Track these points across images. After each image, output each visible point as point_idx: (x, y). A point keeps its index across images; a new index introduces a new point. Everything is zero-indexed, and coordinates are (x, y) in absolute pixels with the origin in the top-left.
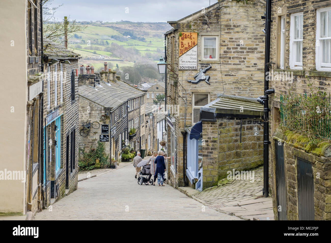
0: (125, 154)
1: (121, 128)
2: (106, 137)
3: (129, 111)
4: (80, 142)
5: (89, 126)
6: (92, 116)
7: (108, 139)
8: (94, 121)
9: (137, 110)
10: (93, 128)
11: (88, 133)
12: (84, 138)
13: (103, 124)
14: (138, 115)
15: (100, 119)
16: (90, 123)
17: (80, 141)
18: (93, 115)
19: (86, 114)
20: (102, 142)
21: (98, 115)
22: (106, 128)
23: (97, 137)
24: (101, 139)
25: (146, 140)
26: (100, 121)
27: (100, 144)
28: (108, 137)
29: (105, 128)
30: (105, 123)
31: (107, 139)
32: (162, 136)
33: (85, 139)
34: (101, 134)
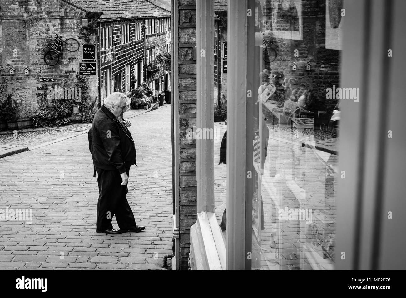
0: (137, 97)
1: (130, 57)
2: (91, 67)
3: (147, 34)
4: (45, 76)
5: (60, 46)
6: (66, 28)
7: (95, 70)
8: (68, 38)
9: (161, 36)
10: (67, 49)
11: (59, 60)
12: (52, 68)
13: (85, 43)
15: (80, 33)
16: (61, 42)
17: (46, 74)
18: (68, 26)
19: (54, 26)
20: (84, 76)
21: (76, 27)
22: (91, 51)
23: (75, 66)
24: (82, 70)
26: (80, 38)
27: (79, 79)
28: (95, 67)
29: (88, 51)
30: (88, 41)
31: (93, 70)
33: (54, 69)
34: (81, 62)
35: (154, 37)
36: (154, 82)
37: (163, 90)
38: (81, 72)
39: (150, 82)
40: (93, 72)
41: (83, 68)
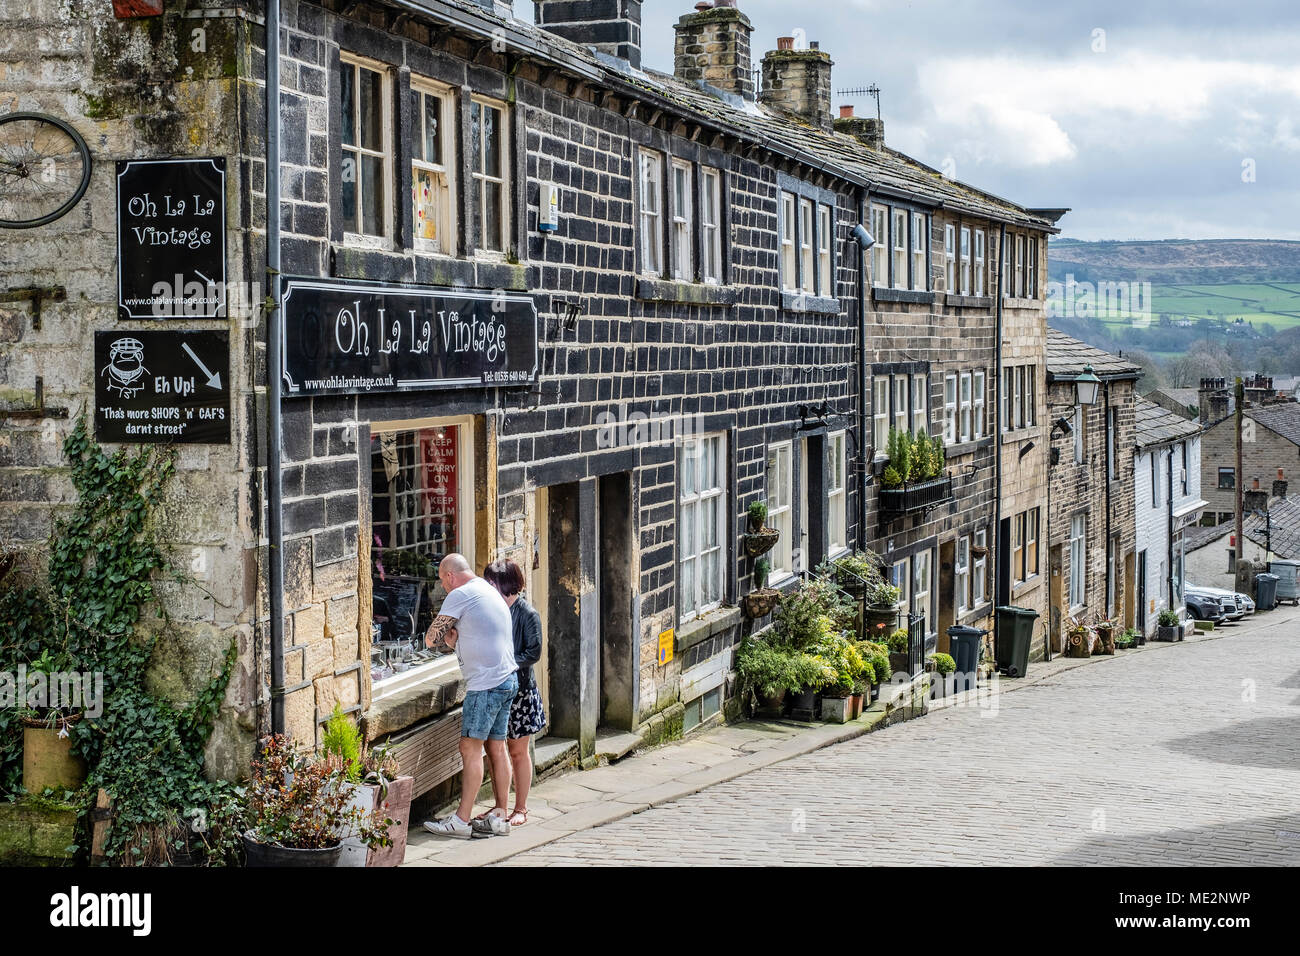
2: (189, 371)
7: (222, 398)
9: (969, 317)
13: (144, 153)
15: (102, 65)
20: (133, 452)
21: (65, 14)
22: (186, 222)
24: (113, 400)
26: (103, 109)
27: (91, 478)
28: (221, 364)
29: (163, 223)
30: (163, 131)
31: (205, 396)
34: (110, 324)
35: (924, 313)
36: (923, 558)
37: (979, 604)
38: (112, 413)
39: (896, 556)
40: (206, 414)
41: (126, 376)
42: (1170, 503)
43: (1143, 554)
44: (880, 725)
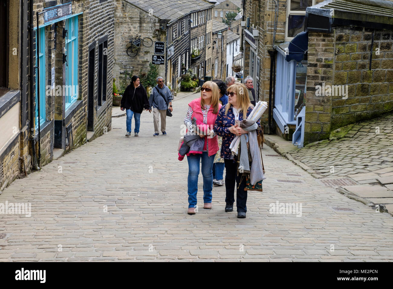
0: (185, 82)
1: (181, 48)
2: (161, 59)
3: (192, 26)
4: (126, 64)
5: (139, 43)
6: (144, 30)
7: (164, 61)
8: (145, 37)
9: (202, 27)
10: (143, 45)
11: (137, 53)
12: (132, 59)
13: (157, 41)
14: (203, 33)
15: (154, 34)
16: (140, 40)
17: (127, 63)
18: (145, 28)
19: (135, 28)
20: (155, 65)
21: (150, 29)
22: (161, 47)
23: (149, 58)
24: (154, 61)
25: (213, 65)
26: (154, 37)
27: (152, 67)
28: (164, 58)
29: (159, 47)
30: (159, 39)
31: (162, 61)
32: (232, 61)
33: (133, 60)
34: (154, 55)
35: (197, 28)
36: (196, 68)
37: (202, 76)
38: (153, 62)
39: (193, 68)
40: (162, 62)
41: (155, 59)
42: (233, 54)
43: (228, 65)
44: (197, 93)
